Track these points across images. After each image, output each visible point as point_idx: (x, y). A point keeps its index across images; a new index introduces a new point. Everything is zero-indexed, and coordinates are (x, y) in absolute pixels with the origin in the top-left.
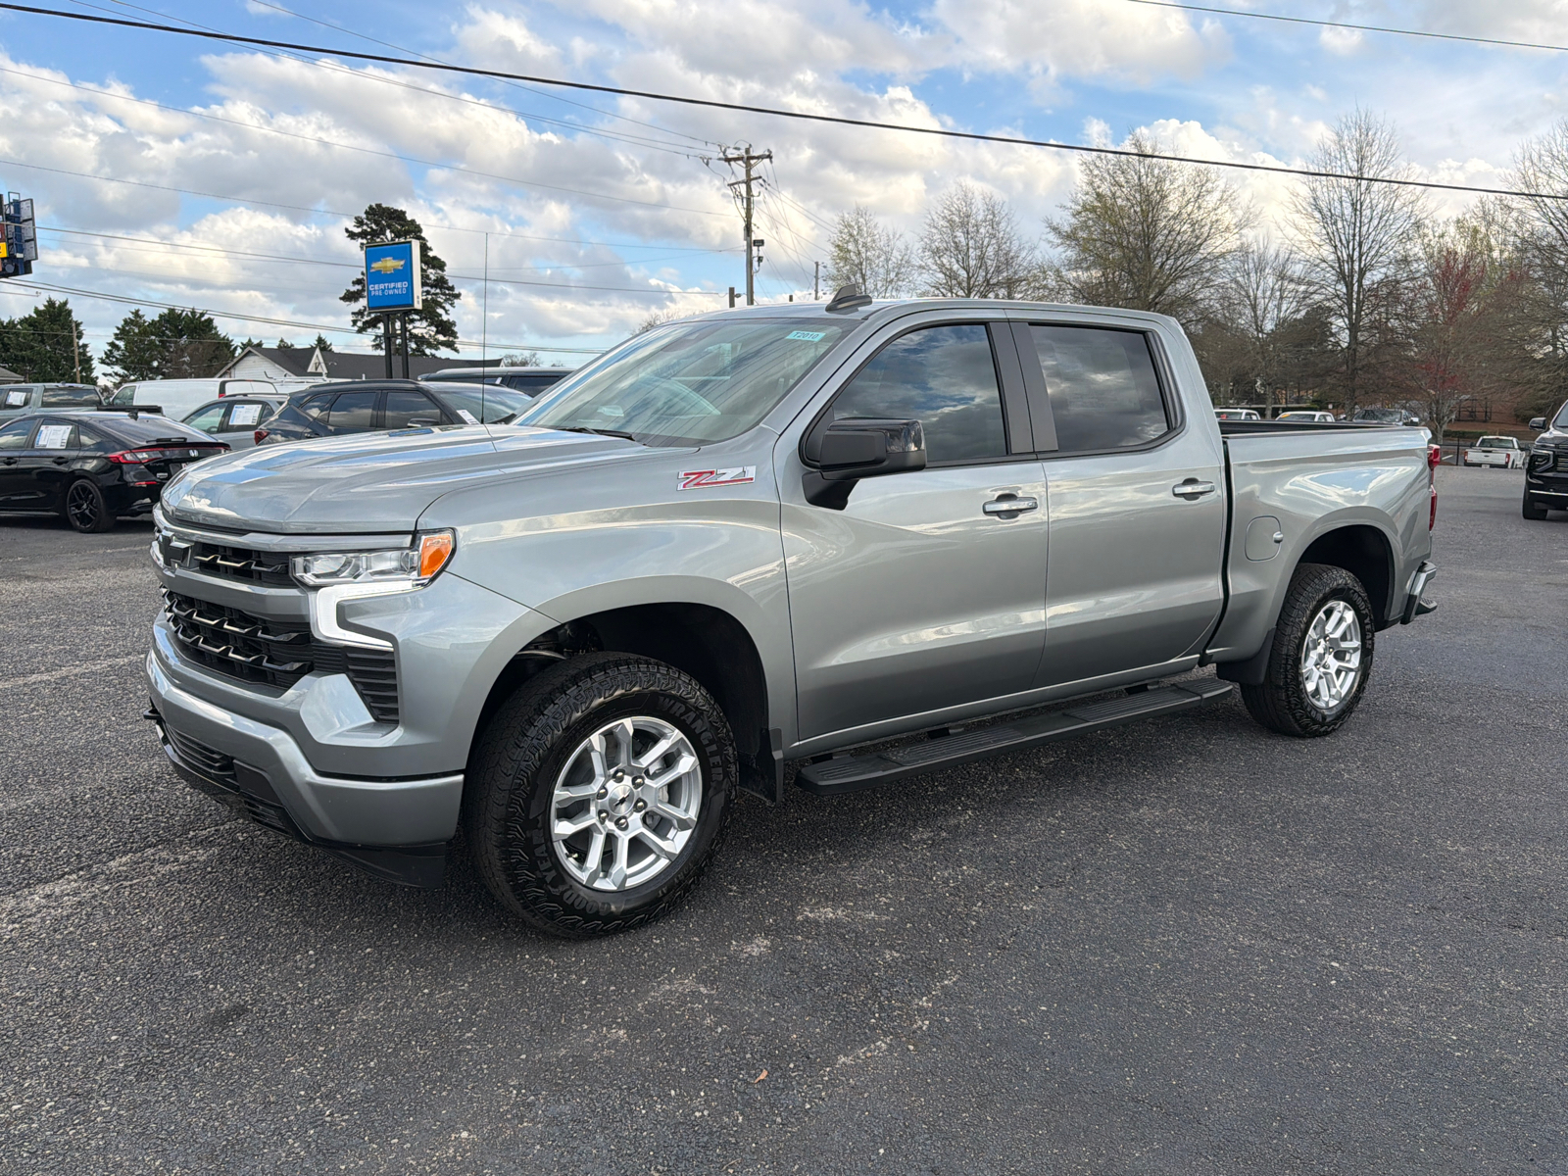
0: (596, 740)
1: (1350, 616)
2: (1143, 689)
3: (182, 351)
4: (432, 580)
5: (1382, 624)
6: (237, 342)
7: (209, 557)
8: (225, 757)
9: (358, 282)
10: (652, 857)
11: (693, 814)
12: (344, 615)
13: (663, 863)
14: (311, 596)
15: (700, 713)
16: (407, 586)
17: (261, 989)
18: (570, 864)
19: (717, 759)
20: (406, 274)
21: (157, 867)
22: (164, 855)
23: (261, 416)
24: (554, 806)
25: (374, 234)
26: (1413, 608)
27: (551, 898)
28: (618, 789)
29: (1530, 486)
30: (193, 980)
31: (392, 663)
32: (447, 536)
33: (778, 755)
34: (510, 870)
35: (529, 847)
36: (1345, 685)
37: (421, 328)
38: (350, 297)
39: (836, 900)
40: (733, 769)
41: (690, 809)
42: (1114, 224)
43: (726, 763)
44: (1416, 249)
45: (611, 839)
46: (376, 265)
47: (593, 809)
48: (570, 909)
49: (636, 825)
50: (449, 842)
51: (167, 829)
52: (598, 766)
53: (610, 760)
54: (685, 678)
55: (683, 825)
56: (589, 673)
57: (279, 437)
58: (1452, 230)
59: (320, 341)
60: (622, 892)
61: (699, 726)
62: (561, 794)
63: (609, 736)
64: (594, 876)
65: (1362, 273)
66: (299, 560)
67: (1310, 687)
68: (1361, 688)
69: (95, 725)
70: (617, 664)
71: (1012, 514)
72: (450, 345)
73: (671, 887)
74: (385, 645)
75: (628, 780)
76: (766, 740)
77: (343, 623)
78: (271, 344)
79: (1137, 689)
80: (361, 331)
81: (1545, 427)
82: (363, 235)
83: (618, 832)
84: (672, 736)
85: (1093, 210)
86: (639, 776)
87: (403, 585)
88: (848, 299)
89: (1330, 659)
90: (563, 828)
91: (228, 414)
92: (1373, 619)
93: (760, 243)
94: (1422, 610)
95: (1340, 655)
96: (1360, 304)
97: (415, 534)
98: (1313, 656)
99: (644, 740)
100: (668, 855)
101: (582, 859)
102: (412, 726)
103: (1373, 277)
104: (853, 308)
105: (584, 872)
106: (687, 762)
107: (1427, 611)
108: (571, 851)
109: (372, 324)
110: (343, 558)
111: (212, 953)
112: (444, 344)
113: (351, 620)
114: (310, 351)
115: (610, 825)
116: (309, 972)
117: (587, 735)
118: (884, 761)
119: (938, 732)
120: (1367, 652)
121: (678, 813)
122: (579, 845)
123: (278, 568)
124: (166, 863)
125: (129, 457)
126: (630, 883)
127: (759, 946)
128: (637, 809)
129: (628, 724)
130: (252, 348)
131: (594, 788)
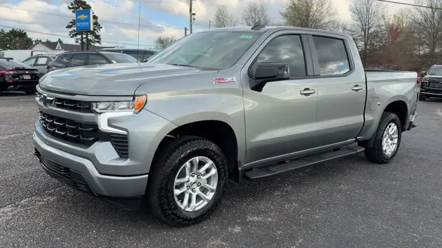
0: (188, 164)
1: (395, 127)
2: (338, 149)
3: (16, 42)
4: (140, 111)
5: (403, 130)
6: (33, 40)
7: (62, 103)
8: (66, 168)
9: (71, 22)
10: (202, 201)
11: (215, 187)
12: (110, 123)
13: (206, 203)
14: (99, 116)
15: (218, 156)
16: (131, 113)
17: (80, 244)
18: (179, 203)
19: (223, 170)
20: (88, 20)
21: (37, 203)
22: (38, 199)
23: (48, 61)
24: (175, 185)
25: (77, 8)
26: (411, 125)
27: (173, 214)
28: (193, 180)
29: (421, 91)
30: (57, 241)
31: (126, 138)
32: (145, 97)
33: (240, 169)
34: (161, 205)
35: (167, 198)
36: (393, 148)
37: (90, 37)
38: (69, 27)
39: (258, 214)
40: (227, 173)
41: (214, 185)
42: (298, 12)
43: (225, 171)
44: (382, 22)
45: (190, 195)
46: (79, 17)
47: (185, 186)
48: (179, 218)
49: (198, 191)
50: (143, 196)
51: (38, 190)
52: (187, 172)
53: (191, 170)
54: (214, 144)
55: (212, 191)
56: (185, 142)
57: (54, 68)
58: (392, 17)
59: (59, 40)
60: (194, 212)
61: (218, 160)
62: (177, 181)
63: (191, 162)
64: (185, 207)
65: (369, 29)
66: (94, 104)
67: (384, 149)
68: (397, 149)
69: (8, 156)
70: (194, 140)
71: (308, 94)
72: (99, 42)
73: (209, 210)
74: (125, 132)
75: (196, 176)
76: (236, 164)
77: (110, 125)
78: (44, 41)
79: (337, 149)
80: (72, 37)
81: (425, 74)
82: (73, 8)
83: (192, 193)
84: (210, 163)
85: (292, 8)
86: (199, 175)
87: (130, 113)
88: (257, 26)
89: (389, 140)
90: (177, 192)
91: (36, 61)
92: (401, 129)
93: (194, 14)
94: (414, 126)
95: (392, 139)
96: (368, 38)
97: (134, 96)
98: (385, 139)
99: (201, 164)
100: (207, 200)
101: (182, 202)
102: (133, 159)
103: (372, 30)
104: (259, 29)
105: (183, 206)
106: (214, 171)
107: (415, 126)
108: (179, 199)
109: (76, 35)
110: (108, 104)
111: (61, 231)
112: (97, 42)
113: (113, 124)
114: (57, 43)
115: (190, 191)
116: (95, 238)
117: (185, 162)
118: (269, 171)
119: (282, 162)
120: (399, 138)
121: (210, 187)
122: (181, 197)
123: (87, 107)
124: (41, 202)
125: (7, 73)
126: (196, 209)
127: (237, 229)
128: (198, 186)
129: (197, 159)
130: (38, 42)
131: (186, 179)
